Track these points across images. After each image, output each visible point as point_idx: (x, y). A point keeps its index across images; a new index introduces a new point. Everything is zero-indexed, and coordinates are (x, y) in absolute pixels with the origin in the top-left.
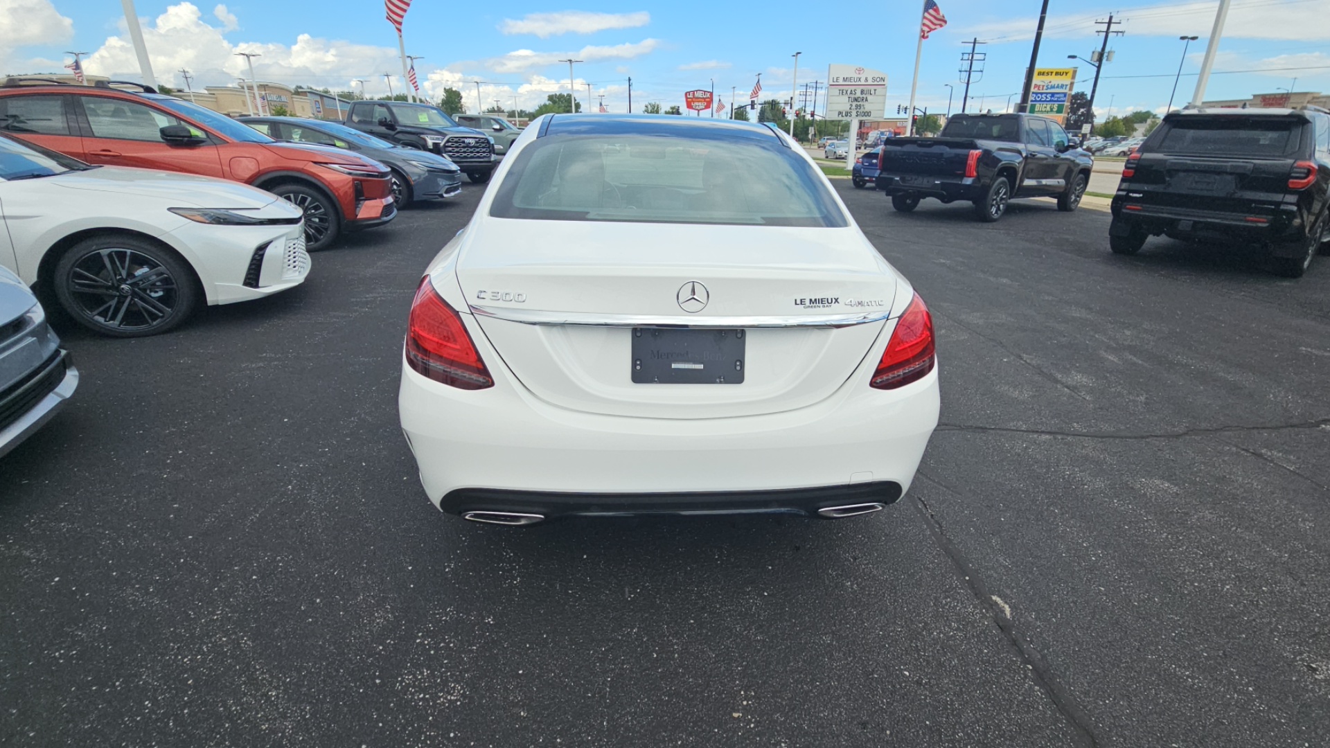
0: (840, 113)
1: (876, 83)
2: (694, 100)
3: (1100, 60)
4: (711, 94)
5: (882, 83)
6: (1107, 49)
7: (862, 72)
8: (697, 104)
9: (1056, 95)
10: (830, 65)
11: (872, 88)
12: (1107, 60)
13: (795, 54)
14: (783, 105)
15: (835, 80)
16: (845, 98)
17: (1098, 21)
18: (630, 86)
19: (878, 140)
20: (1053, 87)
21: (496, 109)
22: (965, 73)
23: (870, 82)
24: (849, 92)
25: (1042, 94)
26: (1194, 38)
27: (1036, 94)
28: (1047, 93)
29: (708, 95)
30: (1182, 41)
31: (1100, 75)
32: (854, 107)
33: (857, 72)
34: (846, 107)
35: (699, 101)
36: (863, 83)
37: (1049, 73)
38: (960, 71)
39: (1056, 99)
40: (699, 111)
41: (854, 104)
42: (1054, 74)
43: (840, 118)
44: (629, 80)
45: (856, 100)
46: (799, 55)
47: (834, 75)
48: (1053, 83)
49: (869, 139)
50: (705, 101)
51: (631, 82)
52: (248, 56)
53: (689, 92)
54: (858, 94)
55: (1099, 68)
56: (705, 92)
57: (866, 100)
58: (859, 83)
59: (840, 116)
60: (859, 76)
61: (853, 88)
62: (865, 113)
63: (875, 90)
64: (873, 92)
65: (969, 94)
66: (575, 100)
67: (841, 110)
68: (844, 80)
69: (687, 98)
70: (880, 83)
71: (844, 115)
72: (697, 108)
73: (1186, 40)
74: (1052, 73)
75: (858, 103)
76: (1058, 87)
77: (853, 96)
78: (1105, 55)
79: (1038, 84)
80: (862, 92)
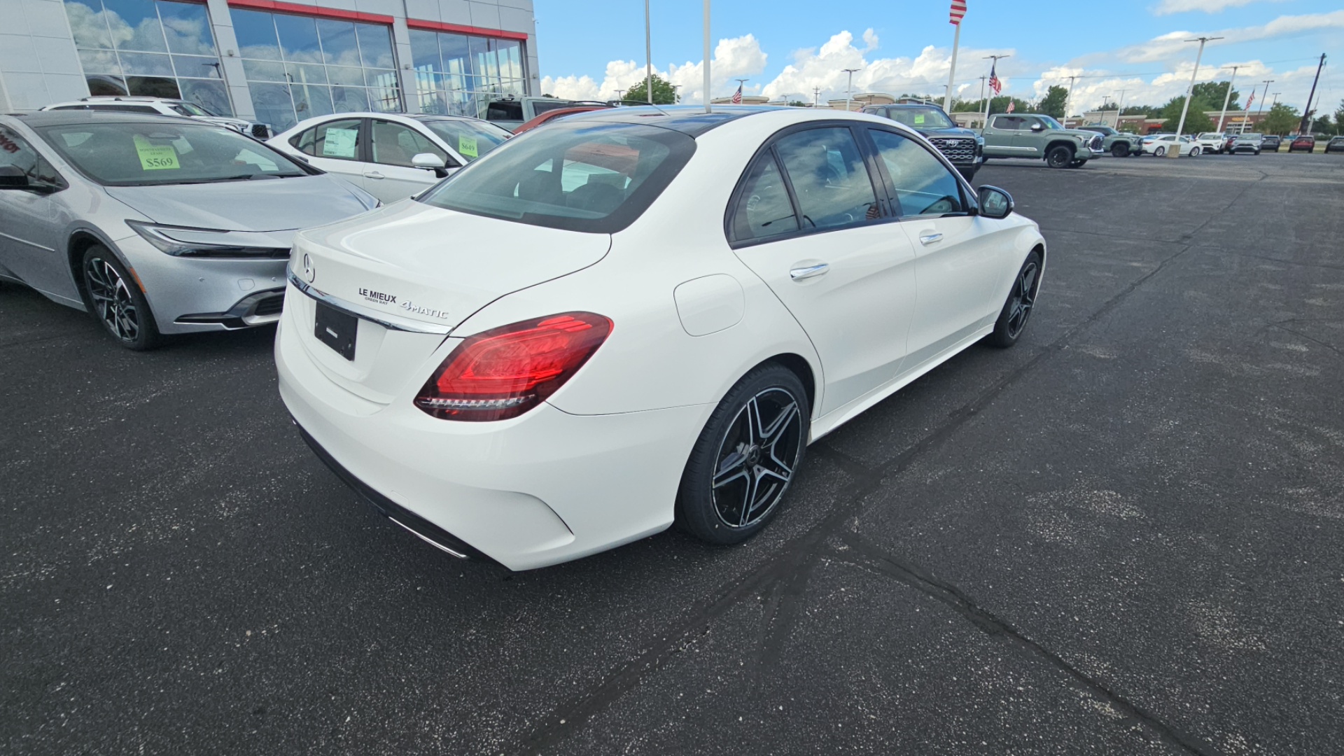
18: (1321, 65)
21: (1110, 106)
44: (1323, 56)
51: (1324, 60)
52: (851, 72)
66: (1233, 89)
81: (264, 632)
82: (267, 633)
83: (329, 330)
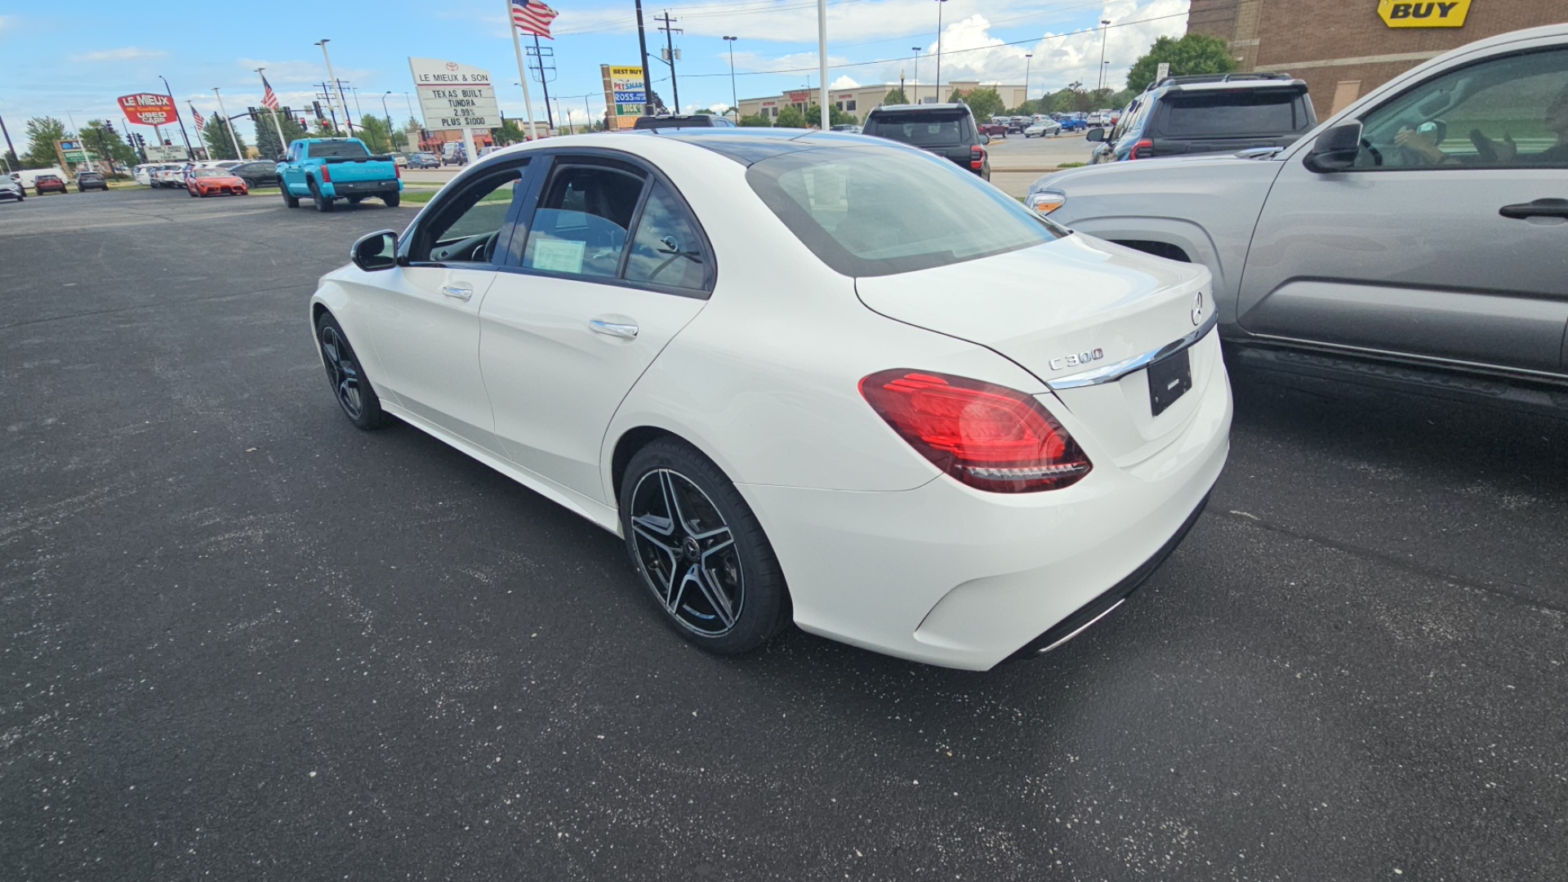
0: (444, 121)
1: (477, 82)
2: (139, 109)
3: (671, 57)
4: (170, 99)
5: (485, 82)
6: (673, 48)
7: (455, 68)
8: (148, 115)
9: (638, 95)
10: (409, 58)
11: (476, 88)
12: (677, 58)
13: (319, 42)
14: (300, 115)
15: (423, 78)
16: (445, 102)
17: (657, 17)
19: (459, 153)
20: (632, 86)
22: (537, 70)
23: (470, 81)
24: (447, 94)
25: (624, 93)
26: (734, 39)
27: (620, 93)
28: (629, 93)
29: (165, 101)
30: (725, 41)
31: (676, 74)
32: (459, 113)
33: (450, 68)
34: (449, 113)
35: (151, 112)
36: (461, 82)
37: (624, 71)
38: (531, 68)
39: (639, 99)
40: (155, 126)
41: (459, 108)
42: (629, 72)
43: (446, 127)
45: (460, 103)
46: (326, 43)
47: (420, 71)
48: (631, 82)
49: (447, 153)
50: (162, 110)
53: (126, 98)
54: (460, 97)
55: (672, 65)
56: (157, 96)
57: (473, 104)
58: (456, 82)
59: (446, 124)
60: (454, 73)
61: (451, 88)
62: (476, 120)
63: (480, 91)
64: (477, 93)
65: (549, 96)
67: (445, 116)
68: (437, 78)
69: (124, 108)
70: (482, 82)
71: (450, 122)
72: (151, 121)
73: (729, 40)
74: (626, 70)
75: (465, 108)
76: (637, 87)
77: (454, 99)
78: (674, 53)
79: (618, 82)
80: (464, 93)
81: (1288, 666)
82: (1286, 663)
83: (1170, 387)
